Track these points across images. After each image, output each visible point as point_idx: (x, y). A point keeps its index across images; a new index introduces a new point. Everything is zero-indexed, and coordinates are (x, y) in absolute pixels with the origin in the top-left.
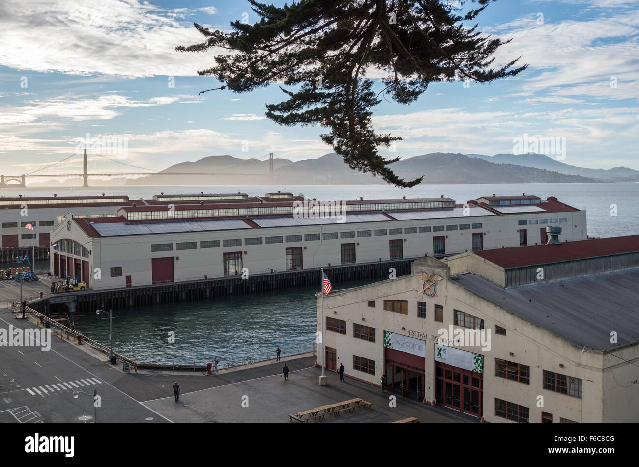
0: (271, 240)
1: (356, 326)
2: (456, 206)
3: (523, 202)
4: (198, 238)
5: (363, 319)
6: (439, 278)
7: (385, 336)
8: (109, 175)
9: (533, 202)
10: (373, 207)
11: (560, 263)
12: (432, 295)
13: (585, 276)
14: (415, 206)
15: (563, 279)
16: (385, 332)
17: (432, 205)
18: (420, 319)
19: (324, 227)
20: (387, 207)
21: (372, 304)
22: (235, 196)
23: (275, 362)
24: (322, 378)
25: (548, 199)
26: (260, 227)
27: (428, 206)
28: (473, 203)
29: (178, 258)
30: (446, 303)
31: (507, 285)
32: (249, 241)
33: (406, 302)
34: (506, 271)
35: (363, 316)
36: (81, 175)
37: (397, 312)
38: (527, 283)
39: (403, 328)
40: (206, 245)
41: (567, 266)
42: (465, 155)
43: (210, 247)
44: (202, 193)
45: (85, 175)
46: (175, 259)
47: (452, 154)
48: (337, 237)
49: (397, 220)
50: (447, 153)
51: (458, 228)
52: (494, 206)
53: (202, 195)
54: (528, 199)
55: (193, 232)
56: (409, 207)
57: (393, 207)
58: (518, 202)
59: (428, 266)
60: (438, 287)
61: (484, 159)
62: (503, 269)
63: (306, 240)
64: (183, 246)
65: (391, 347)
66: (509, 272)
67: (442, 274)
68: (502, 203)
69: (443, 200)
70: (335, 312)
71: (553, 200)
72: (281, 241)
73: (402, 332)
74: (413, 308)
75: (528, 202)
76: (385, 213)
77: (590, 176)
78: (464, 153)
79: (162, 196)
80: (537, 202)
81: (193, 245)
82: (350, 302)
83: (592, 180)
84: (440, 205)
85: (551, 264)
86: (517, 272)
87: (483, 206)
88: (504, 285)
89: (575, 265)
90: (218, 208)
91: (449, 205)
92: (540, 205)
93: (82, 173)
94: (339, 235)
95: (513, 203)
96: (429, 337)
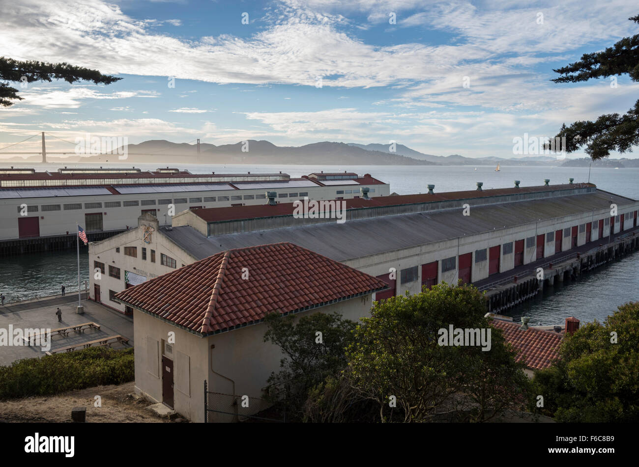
0: (128, 204)
1: (110, 267)
2: (291, 180)
3: (344, 177)
4: (62, 202)
5: (114, 262)
6: (152, 230)
7: (125, 275)
8: (65, 153)
9: (352, 177)
10: (222, 180)
11: (262, 218)
12: (149, 243)
13: (287, 228)
14: (257, 179)
15: (265, 230)
16: (125, 271)
17: (272, 179)
18: (144, 261)
19: (177, 194)
20: (234, 179)
21: (118, 250)
22: (130, 170)
23: (61, 296)
24: (79, 308)
25: (365, 175)
26: (120, 194)
27: (268, 179)
28: (305, 178)
29: (42, 218)
30: (157, 248)
31: (209, 235)
32: (108, 205)
33: (136, 248)
34: (209, 224)
35: (113, 259)
36: (40, 153)
37: (132, 256)
38: (230, 233)
39: (135, 268)
40: (68, 207)
41: (270, 221)
42: (347, 144)
43: (73, 209)
44: (101, 167)
45: (44, 153)
46: (40, 218)
47: (336, 143)
48: (186, 202)
49: (239, 189)
50: (333, 142)
51: (288, 195)
52: (321, 180)
53: (101, 169)
54: (348, 175)
55: (57, 196)
56: (252, 180)
57: (238, 179)
58: (340, 178)
59: (147, 220)
60: (152, 236)
61: (360, 147)
62: (206, 222)
63: (159, 204)
64: (46, 208)
65: (129, 282)
66: (212, 226)
67: (154, 226)
68: (327, 178)
69: (281, 174)
70: (99, 257)
71: (368, 176)
72: (138, 205)
73: (134, 271)
74: (139, 252)
75: (348, 177)
76: (231, 184)
77: (433, 161)
78: (346, 143)
79: (66, 169)
80: (355, 177)
81: (57, 207)
82: (107, 249)
83: (434, 164)
84: (278, 178)
85: (253, 219)
86: (220, 225)
87: (313, 180)
88: (207, 234)
89: (278, 220)
90: (86, 178)
91: (286, 178)
92: (358, 180)
93: (41, 151)
94: (188, 200)
95: (336, 178)
96: (148, 274)
